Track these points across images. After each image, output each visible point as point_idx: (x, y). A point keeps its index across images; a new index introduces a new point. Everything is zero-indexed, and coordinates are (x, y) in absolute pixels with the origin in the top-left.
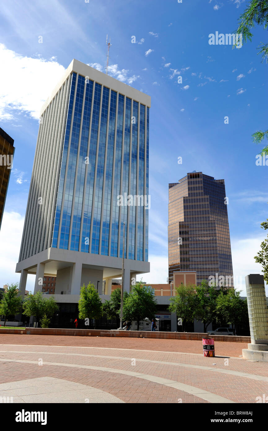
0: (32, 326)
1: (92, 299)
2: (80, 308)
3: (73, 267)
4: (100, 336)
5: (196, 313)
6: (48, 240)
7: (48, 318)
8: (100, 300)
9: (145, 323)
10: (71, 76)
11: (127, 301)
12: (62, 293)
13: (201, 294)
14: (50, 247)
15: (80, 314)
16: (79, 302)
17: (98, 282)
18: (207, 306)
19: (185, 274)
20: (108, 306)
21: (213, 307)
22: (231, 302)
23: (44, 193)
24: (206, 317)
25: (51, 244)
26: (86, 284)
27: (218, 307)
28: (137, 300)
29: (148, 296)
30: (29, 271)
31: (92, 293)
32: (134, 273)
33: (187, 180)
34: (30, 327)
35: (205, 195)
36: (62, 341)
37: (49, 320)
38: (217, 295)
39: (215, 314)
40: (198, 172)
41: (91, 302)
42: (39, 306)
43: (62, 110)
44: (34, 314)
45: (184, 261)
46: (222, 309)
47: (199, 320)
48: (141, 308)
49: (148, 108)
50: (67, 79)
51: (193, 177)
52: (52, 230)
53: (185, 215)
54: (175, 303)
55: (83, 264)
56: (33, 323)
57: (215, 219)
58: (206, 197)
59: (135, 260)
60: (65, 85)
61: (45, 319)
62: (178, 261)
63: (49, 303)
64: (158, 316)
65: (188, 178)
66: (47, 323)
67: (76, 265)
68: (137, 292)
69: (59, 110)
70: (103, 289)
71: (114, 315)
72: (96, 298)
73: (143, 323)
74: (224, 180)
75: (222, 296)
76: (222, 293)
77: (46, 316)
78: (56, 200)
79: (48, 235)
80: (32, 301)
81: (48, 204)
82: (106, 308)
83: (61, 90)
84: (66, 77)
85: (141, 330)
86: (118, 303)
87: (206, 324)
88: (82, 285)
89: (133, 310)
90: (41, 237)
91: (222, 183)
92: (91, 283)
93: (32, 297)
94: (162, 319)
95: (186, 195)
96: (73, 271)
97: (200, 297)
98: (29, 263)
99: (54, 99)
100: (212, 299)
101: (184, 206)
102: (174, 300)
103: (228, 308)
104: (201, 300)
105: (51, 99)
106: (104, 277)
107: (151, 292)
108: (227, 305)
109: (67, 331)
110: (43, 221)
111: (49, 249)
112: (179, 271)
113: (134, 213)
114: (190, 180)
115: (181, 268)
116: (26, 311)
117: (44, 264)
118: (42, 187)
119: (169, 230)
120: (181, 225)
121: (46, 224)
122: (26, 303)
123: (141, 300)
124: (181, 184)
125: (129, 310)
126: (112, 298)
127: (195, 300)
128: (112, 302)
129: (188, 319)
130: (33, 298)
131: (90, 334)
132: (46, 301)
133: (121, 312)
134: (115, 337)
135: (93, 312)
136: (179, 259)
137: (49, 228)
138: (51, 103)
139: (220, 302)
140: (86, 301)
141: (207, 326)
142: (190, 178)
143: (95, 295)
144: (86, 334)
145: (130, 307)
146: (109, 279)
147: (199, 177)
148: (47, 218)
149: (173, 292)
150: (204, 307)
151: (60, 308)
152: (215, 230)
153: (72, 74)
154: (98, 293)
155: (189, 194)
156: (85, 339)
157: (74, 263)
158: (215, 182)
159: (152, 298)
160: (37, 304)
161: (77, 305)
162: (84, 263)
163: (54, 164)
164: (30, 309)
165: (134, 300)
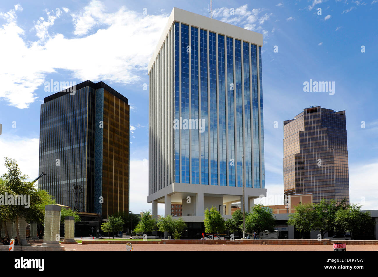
0: (167, 238)
1: (216, 218)
2: (205, 225)
3: (195, 196)
4: (226, 244)
5: (314, 225)
6: (171, 177)
7: (179, 233)
8: (223, 219)
9: (264, 234)
10: (174, 26)
11: (248, 218)
12: (188, 215)
13: (319, 210)
14: (174, 182)
15: (206, 229)
16: (204, 221)
17: (220, 206)
18: (325, 219)
19: (301, 197)
20: (230, 223)
21: (332, 219)
22: (351, 215)
23: (162, 140)
24: (323, 228)
25: (174, 180)
26: (209, 208)
27: (336, 220)
28: (257, 218)
29: (268, 214)
30: (158, 201)
31: (215, 214)
32: (251, 198)
33: (304, 115)
34: (165, 239)
35: (323, 127)
36: (193, 248)
37: (180, 234)
38: (337, 210)
39: (333, 225)
40: (316, 106)
41: (215, 221)
42: (171, 225)
43: (168, 63)
44: (167, 230)
45: (299, 186)
46: (341, 221)
47: (316, 230)
48: (261, 223)
49: (260, 47)
50: (170, 31)
51: (311, 112)
52: (174, 169)
53: (301, 148)
54: (294, 218)
55: (204, 194)
56: (167, 237)
57: (332, 149)
58: (324, 129)
59: (252, 187)
60: (168, 37)
61: (176, 233)
62: (294, 187)
63: (178, 223)
64: (276, 228)
65: (305, 114)
66: (179, 236)
67: (198, 194)
68: (257, 211)
69: (165, 63)
70: (224, 212)
71: (236, 229)
72: (219, 218)
73: (262, 234)
74: (344, 111)
75: (342, 211)
76: (341, 209)
77: (177, 231)
78: (174, 145)
79: (171, 174)
80: (164, 222)
81: (167, 149)
82: (228, 225)
83: (166, 43)
84: (169, 29)
85: (261, 239)
86: (239, 220)
87: (324, 233)
88: (205, 208)
89: (253, 225)
90: (165, 176)
91: (343, 114)
92: (213, 207)
93: (163, 219)
94: (280, 231)
95: (303, 129)
96: (196, 199)
97: (318, 213)
98: (157, 195)
99: (159, 54)
100: (330, 214)
101: (300, 140)
102: (293, 216)
103: (347, 220)
104: (319, 215)
105: (156, 55)
106: (224, 202)
107: (270, 211)
108: (347, 217)
109: (197, 241)
110: (165, 163)
111: (173, 184)
112: (295, 194)
113: (250, 149)
114: (307, 115)
115: (297, 192)
116: (160, 229)
117: (170, 195)
118: (159, 136)
119: (285, 162)
120: (297, 157)
121: (167, 165)
122: (159, 223)
123: (261, 218)
124: (297, 120)
125: (250, 225)
126: (234, 217)
127: (314, 216)
128: (234, 220)
129: (305, 230)
130: (165, 219)
131: (217, 243)
132: (176, 221)
133: (243, 227)
134: (240, 244)
135: (217, 227)
136: (295, 186)
137: (171, 168)
138: (157, 59)
139: (339, 216)
140: (210, 220)
141: (324, 234)
142: (307, 113)
143: (218, 216)
144: (213, 243)
145: (251, 223)
146: (228, 203)
147: (316, 111)
148: (167, 160)
149: (289, 210)
150: (322, 220)
151: (188, 226)
152: (333, 158)
153: (174, 24)
154: (220, 214)
155: (305, 128)
156: (213, 246)
157: (196, 194)
158: (334, 114)
159: (271, 215)
160: (168, 223)
161: (203, 223)
162: (206, 193)
163: (167, 115)
164: (164, 227)
165: (255, 218)
